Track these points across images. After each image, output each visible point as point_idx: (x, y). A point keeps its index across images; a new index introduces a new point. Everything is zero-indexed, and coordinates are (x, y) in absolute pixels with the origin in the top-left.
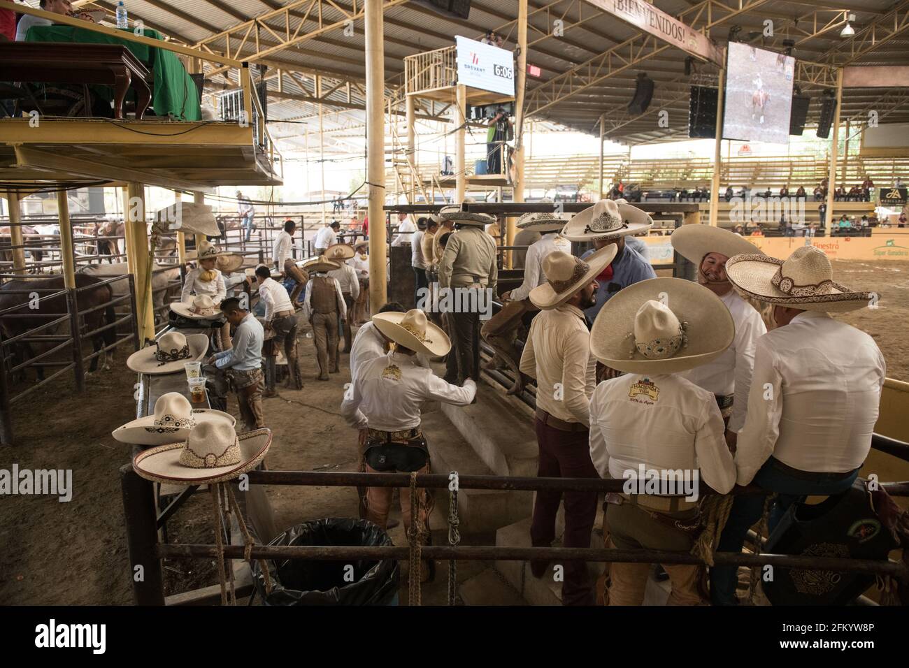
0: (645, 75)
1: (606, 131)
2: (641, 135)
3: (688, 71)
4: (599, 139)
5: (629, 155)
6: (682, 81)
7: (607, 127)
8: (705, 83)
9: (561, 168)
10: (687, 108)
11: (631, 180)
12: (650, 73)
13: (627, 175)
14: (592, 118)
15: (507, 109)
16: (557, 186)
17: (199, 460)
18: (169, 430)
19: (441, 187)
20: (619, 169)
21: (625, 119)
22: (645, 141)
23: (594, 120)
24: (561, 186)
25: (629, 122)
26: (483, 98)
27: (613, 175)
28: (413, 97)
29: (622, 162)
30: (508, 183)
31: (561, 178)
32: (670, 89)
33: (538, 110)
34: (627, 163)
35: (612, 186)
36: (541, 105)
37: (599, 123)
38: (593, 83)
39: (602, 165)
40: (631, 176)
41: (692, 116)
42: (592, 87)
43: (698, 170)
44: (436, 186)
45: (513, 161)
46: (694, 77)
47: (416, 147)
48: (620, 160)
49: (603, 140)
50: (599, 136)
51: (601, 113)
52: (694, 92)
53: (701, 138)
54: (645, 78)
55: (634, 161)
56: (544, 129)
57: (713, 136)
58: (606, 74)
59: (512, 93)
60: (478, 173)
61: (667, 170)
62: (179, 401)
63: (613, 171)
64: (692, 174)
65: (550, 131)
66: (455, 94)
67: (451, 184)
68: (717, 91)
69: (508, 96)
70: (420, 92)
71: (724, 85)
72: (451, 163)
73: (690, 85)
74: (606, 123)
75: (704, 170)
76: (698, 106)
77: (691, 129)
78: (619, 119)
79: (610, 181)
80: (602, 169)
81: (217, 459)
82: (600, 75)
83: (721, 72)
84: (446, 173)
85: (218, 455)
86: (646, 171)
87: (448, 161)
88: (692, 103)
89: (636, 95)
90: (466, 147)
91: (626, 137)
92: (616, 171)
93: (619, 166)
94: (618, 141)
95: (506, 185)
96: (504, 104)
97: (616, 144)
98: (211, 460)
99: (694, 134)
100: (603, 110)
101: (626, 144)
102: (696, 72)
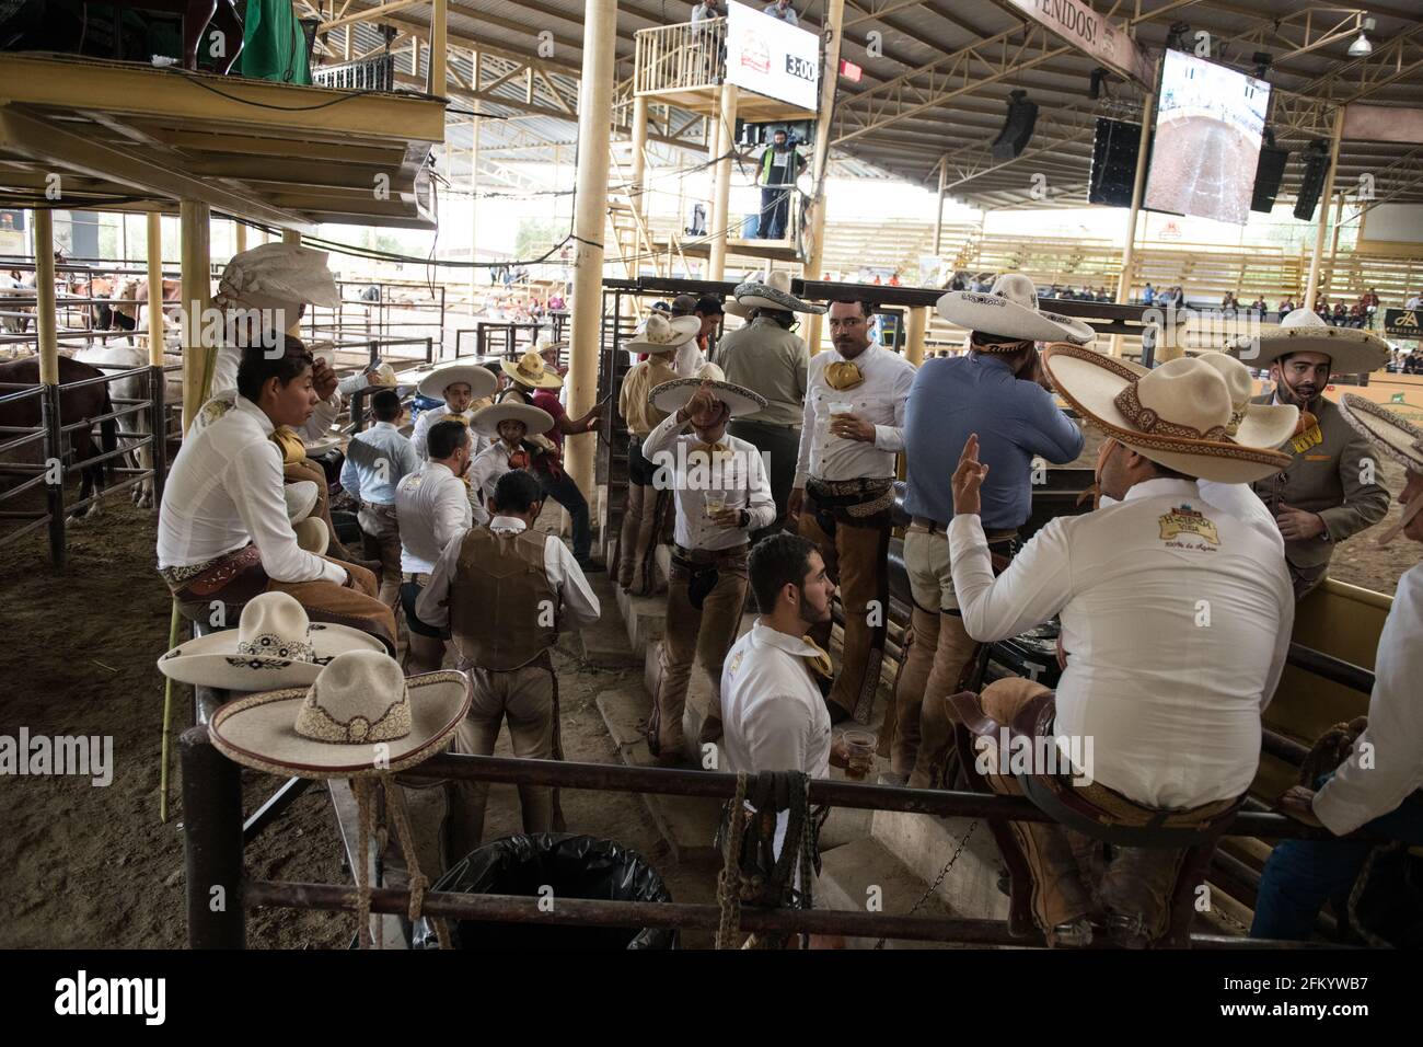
0: (1023, 93)
1: (948, 183)
2: (1003, 194)
3: (1094, 93)
4: (937, 196)
5: (981, 226)
6: (1081, 109)
7: (952, 176)
8: (1121, 115)
9: (869, 238)
10: (1088, 154)
11: (982, 267)
12: (1032, 93)
13: (976, 259)
14: (928, 159)
15: (799, 132)
16: (862, 267)
17: (335, 727)
18: (271, 664)
19: (686, 255)
20: (966, 249)
21: (980, 166)
22: (1011, 205)
23: (930, 163)
24: (868, 269)
25: (987, 171)
26: (761, 110)
27: (954, 257)
28: (646, 99)
29: (968, 236)
30: (799, 255)
31: (869, 254)
32: (1060, 121)
33: (841, 139)
34: (977, 238)
35: (951, 275)
36: (846, 133)
37: (939, 169)
38: (936, 101)
39: (939, 238)
40: (983, 260)
41: (1096, 167)
42: (933, 108)
43: (1092, 259)
44: (677, 253)
45: (808, 221)
46: (1103, 103)
47: (646, 185)
48: (966, 232)
49: (943, 197)
50: (937, 191)
51: (943, 152)
52: (1103, 128)
53: (1107, 205)
54: (1023, 99)
55: (989, 236)
56: (846, 171)
57: (1128, 204)
58: (957, 89)
59: (814, 107)
60: (746, 236)
61: (1042, 256)
62: (287, 608)
63: (954, 249)
64: (1082, 265)
65: (853, 177)
66: (718, 99)
67: (702, 251)
68: (1139, 129)
69: (805, 110)
70: (660, 92)
71: (1153, 120)
72: (703, 215)
73: (1096, 118)
74: (949, 170)
75: (1103, 259)
76: (1108, 153)
77: (1093, 188)
78: (973, 165)
79: (950, 266)
80: (938, 245)
81: (370, 726)
82: (949, 89)
83: (1149, 98)
84: (694, 232)
85: (373, 719)
86: (1008, 254)
87: (699, 213)
88: (1097, 146)
89: (1006, 128)
90: (731, 189)
91: (978, 195)
92: (960, 250)
93: (964, 243)
94: (966, 201)
95: (796, 260)
96: (797, 123)
97: (962, 206)
98: (359, 729)
99: (1096, 199)
100: (946, 148)
101: (979, 206)
102: (1108, 95)
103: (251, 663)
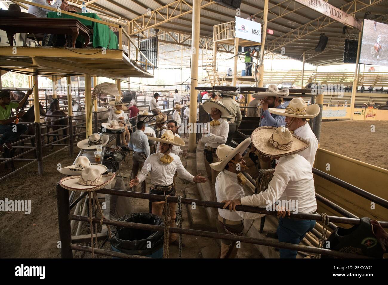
0: (324, 34)
1: (306, 59)
2: (322, 61)
3: (344, 32)
4: (302, 63)
5: (316, 70)
6: (342, 37)
7: (307, 57)
8: (352, 38)
9: (285, 75)
10: (343, 49)
11: (317, 81)
12: (326, 34)
13: (315, 79)
14: (300, 53)
15: (257, 48)
16: (282, 83)
17: (84, 182)
19: (226, 81)
20: (312, 76)
21: (314, 54)
22: (324, 64)
23: (300, 54)
24: (284, 83)
25: (316, 55)
26: (247, 43)
27: (308, 79)
28: (216, 42)
29: (313, 73)
30: (255, 80)
31: (284, 79)
32: (336, 41)
33: (275, 49)
34: (315, 74)
35: (307, 84)
36: (276, 47)
37: (303, 55)
38: (300, 37)
39: (303, 74)
40: (317, 79)
41: (345, 53)
42: (300, 40)
43: (349, 78)
44: (224, 80)
45: (258, 71)
46: (347, 35)
47: (217, 64)
48: (312, 72)
49: (304, 63)
50: (302, 61)
51: (304, 51)
52: (347, 42)
53: (349, 63)
54: (324, 36)
55: (318, 73)
56: (278, 57)
57: (355, 62)
58: (306, 34)
59: (259, 41)
60: (242, 76)
61: (334, 77)
62: (85, 159)
63: (308, 77)
64: (346, 80)
65: (281, 59)
66: (234, 41)
67: (230, 80)
68: (358, 41)
69: (258, 43)
70: (220, 40)
71: (361, 39)
72: (231, 71)
73: (345, 39)
74: (306, 56)
75: (352, 78)
76: (348, 49)
77: (345, 58)
78: (312, 54)
79: (307, 81)
80: (303, 76)
81: (91, 182)
82: (303, 34)
83: (360, 33)
84: (229, 75)
85: (92, 181)
86: (324, 77)
87: (230, 70)
88: (345, 47)
89: (319, 43)
90: (238, 64)
91: (315, 62)
92: (310, 77)
93: (311, 75)
94: (311, 64)
95: (255, 81)
96: (256, 46)
97: (311, 65)
98: (89, 183)
99: (345, 61)
100: (305, 50)
101: (315, 65)
102: (348, 33)
103: (74, 170)
